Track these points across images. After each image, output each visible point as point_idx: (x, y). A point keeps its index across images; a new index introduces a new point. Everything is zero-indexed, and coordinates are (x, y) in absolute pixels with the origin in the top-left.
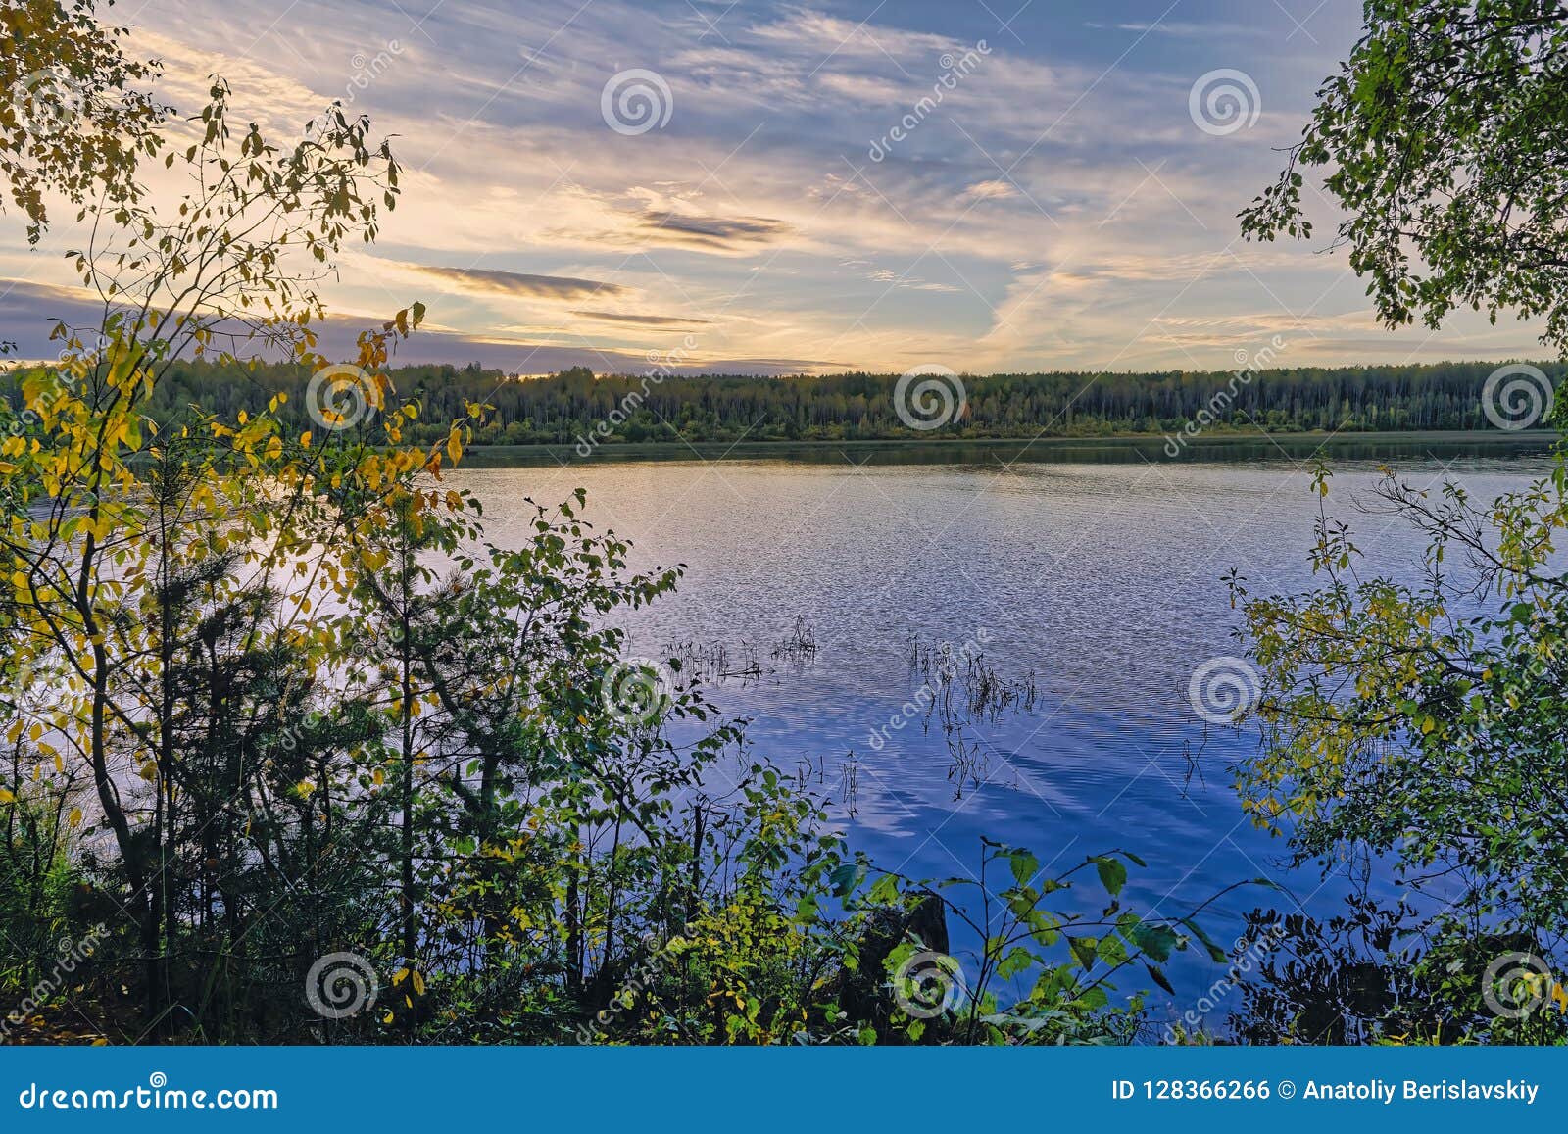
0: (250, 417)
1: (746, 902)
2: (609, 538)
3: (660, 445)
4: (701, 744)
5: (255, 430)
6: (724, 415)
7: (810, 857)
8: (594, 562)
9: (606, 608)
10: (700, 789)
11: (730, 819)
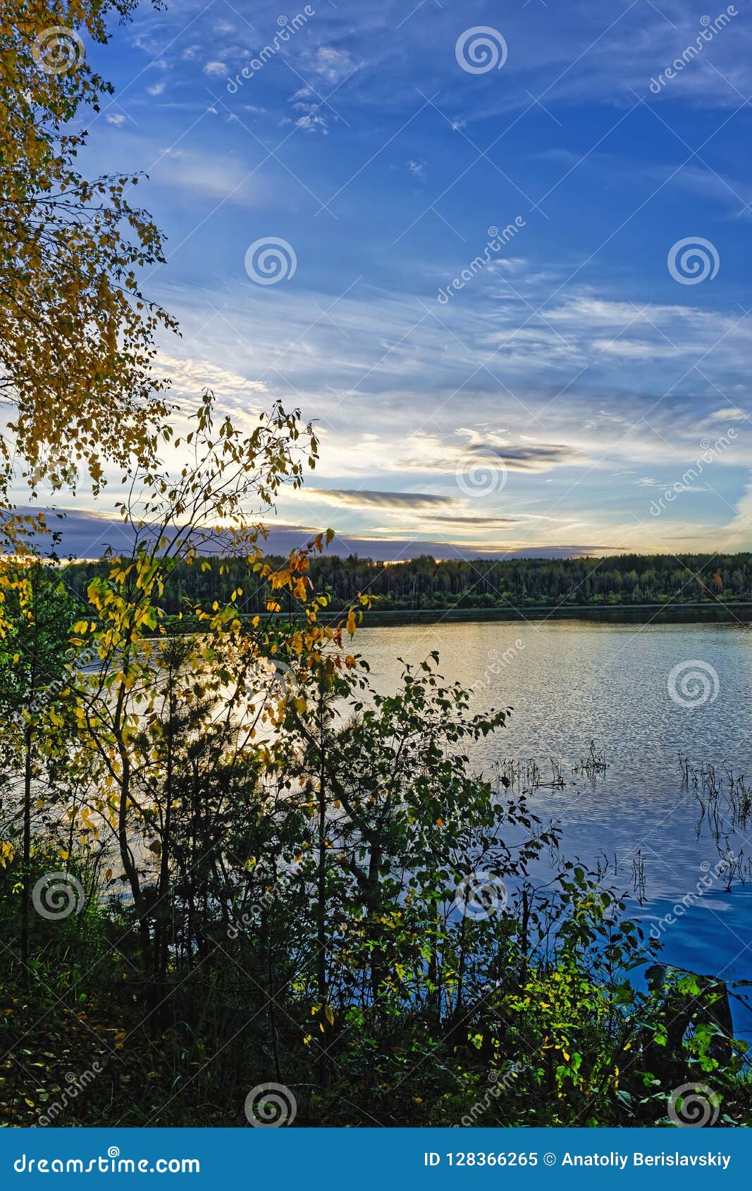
0: (220, 606)
1: (565, 972)
2: (457, 687)
3: (483, 610)
4: (527, 845)
5: (224, 616)
6: (530, 589)
7: (614, 939)
8: (446, 705)
9: (455, 739)
10: (526, 878)
11: (550, 904)
